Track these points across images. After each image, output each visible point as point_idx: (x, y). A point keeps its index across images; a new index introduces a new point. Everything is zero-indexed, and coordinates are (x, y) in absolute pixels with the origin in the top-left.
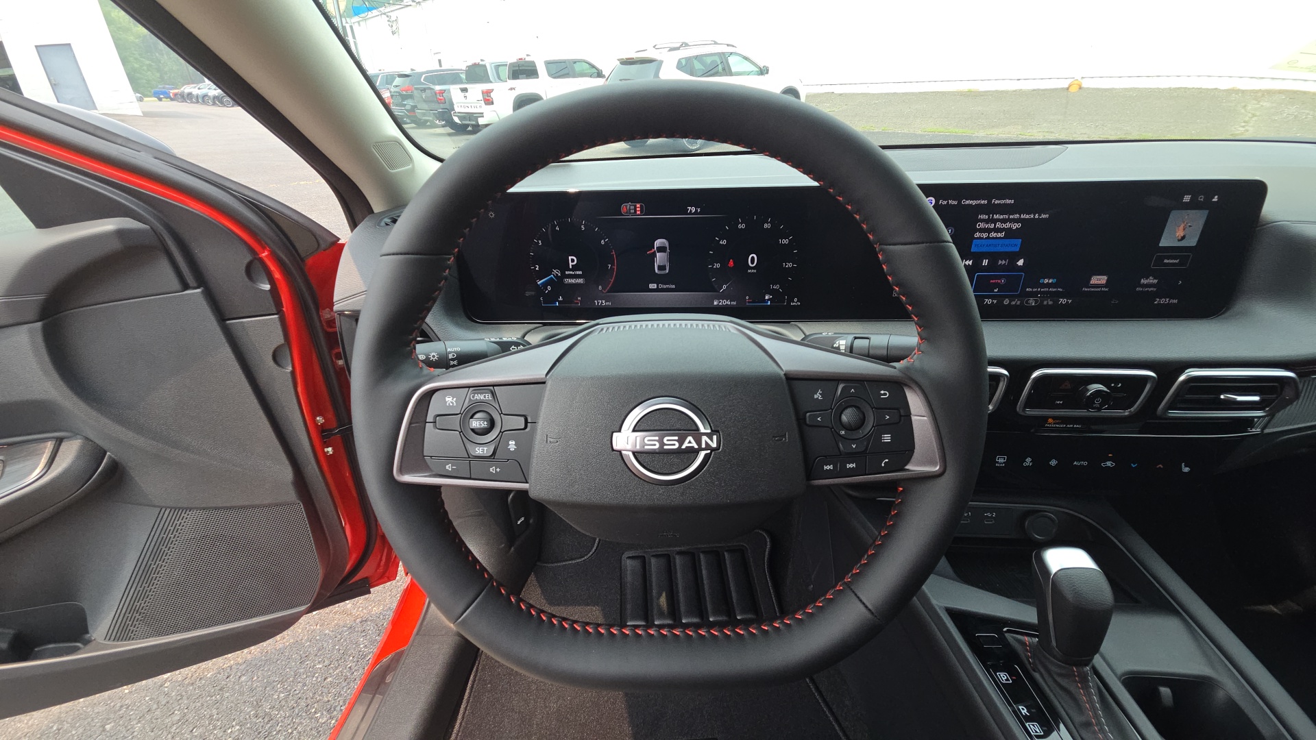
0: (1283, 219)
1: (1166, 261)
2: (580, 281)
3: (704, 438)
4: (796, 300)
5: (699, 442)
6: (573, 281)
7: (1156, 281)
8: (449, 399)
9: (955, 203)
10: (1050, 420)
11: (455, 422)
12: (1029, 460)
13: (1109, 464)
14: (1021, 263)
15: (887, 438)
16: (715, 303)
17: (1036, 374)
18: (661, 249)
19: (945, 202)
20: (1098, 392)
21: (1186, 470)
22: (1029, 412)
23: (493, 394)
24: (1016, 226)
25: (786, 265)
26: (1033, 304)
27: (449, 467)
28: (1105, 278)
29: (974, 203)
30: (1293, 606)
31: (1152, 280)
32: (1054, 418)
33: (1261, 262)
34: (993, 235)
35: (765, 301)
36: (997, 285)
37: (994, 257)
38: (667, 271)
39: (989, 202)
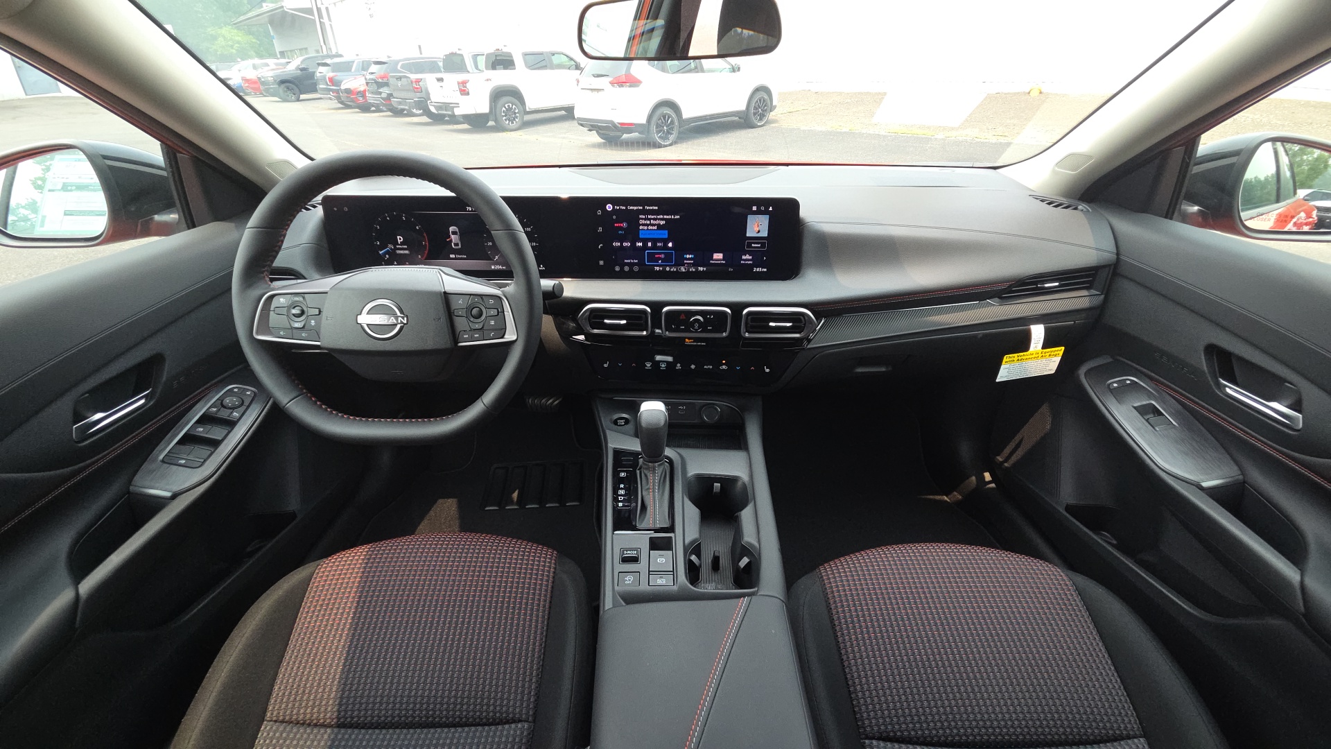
0: (812, 221)
1: (753, 245)
2: (407, 252)
3: (400, 318)
5: (397, 320)
6: (402, 252)
7: (751, 257)
8: (282, 300)
9: (624, 208)
10: (687, 340)
11: (284, 311)
12: (679, 365)
13: (724, 367)
14: (670, 245)
15: (492, 322)
16: (493, 267)
17: (665, 309)
19: (618, 208)
20: (696, 320)
21: (768, 370)
22: (670, 335)
23: (304, 298)
24: (662, 223)
26: (684, 271)
27: (282, 333)
28: (721, 255)
29: (635, 208)
31: (748, 257)
32: (691, 338)
34: (650, 227)
36: (660, 258)
37: (654, 241)
38: (460, 247)
39: (644, 208)
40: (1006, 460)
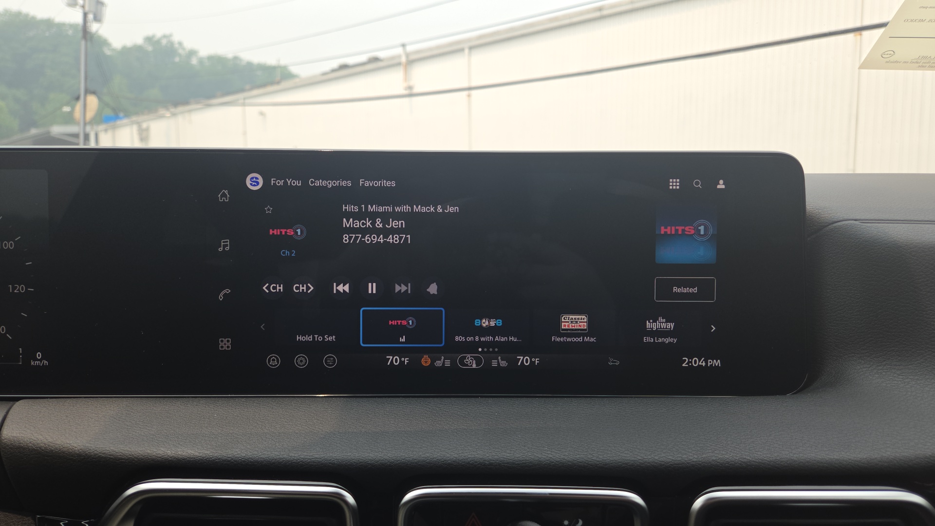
0: (846, 217)
1: (675, 289)
4: (39, 355)
7: (671, 326)
9: (298, 183)
14: (433, 289)
19: (281, 183)
25: (14, 288)
26: (474, 366)
28: (584, 318)
29: (330, 184)
31: (662, 324)
36: (403, 330)
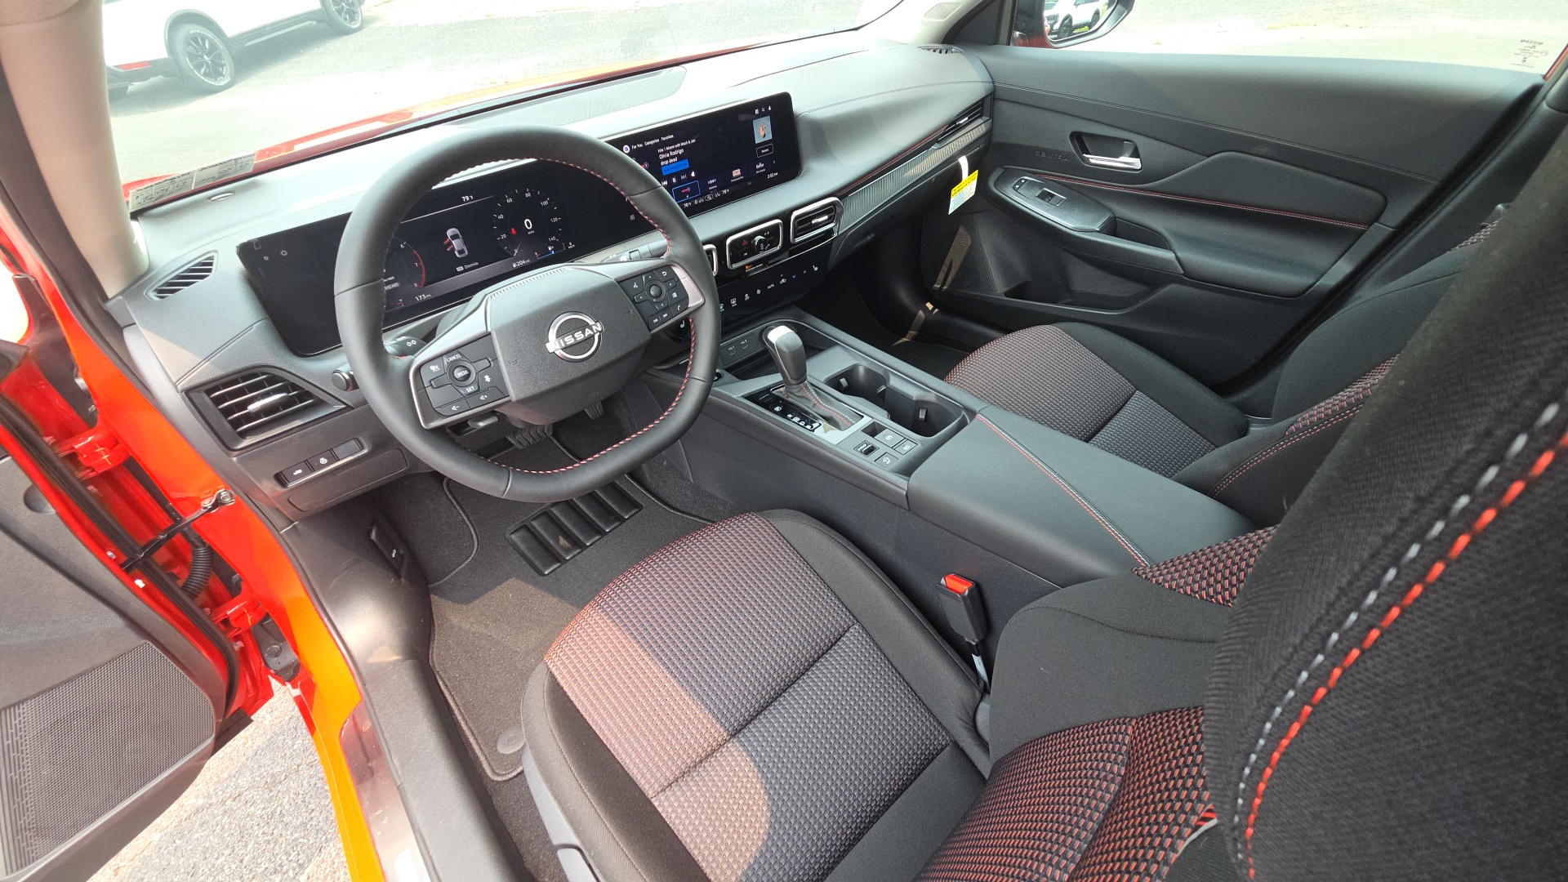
2: (395, 285)
3: (594, 327)
5: (592, 330)
6: (389, 287)
8: (431, 369)
10: (746, 267)
11: (447, 377)
12: (747, 295)
13: (783, 281)
15: (675, 295)
16: (514, 266)
17: (729, 241)
18: (455, 237)
20: (760, 240)
21: (816, 269)
22: (735, 266)
23: (461, 354)
24: (681, 152)
27: (454, 408)
30: (912, 333)
32: (748, 265)
33: (805, 140)
34: (671, 161)
35: (550, 252)
37: (677, 175)
38: (467, 253)
39: (660, 140)
40: (943, 285)
